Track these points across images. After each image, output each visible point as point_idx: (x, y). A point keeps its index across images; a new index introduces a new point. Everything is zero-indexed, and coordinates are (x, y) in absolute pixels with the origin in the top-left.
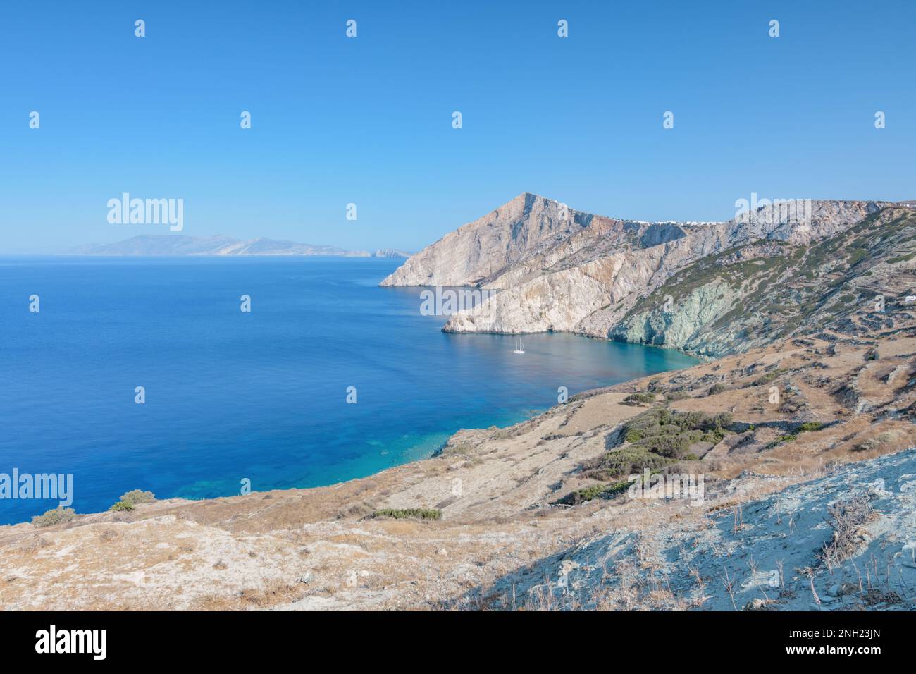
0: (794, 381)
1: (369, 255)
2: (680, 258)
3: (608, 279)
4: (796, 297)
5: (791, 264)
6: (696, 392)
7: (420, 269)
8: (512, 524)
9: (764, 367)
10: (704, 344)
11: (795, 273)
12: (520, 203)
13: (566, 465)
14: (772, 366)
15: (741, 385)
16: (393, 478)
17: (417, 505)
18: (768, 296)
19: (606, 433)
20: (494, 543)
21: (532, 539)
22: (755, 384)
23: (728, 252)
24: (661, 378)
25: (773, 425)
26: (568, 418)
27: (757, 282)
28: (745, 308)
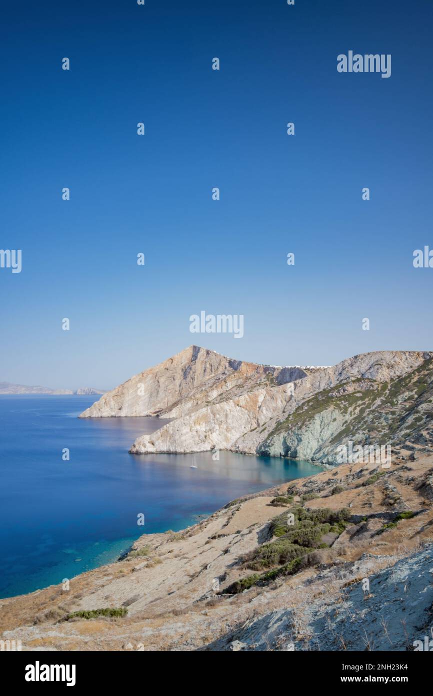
0: (390, 481)
1: (71, 393)
2: (304, 392)
3: (254, 408)
4: (385, 419)
5: (379, 395)
6: (323, 493)
7: (112, 403)
8: (187, 615)
9: (368, 471)
10: (326, 455)
11: (382, 401)
12: (189, 352)
13: (229, 559)
14: (374, 471)
15: (354, 486)
16: (85, 582)
17: (105, 605)
18: (366, 419)
19: (258, 530)
20: (172, 633)
21: (204, 627)
22: (364, 485)
23: (337, 387)
24: (297, 484)
25: (380, 516)
26: (229, 519)
27: (358, 409)
28: (352, 428)
